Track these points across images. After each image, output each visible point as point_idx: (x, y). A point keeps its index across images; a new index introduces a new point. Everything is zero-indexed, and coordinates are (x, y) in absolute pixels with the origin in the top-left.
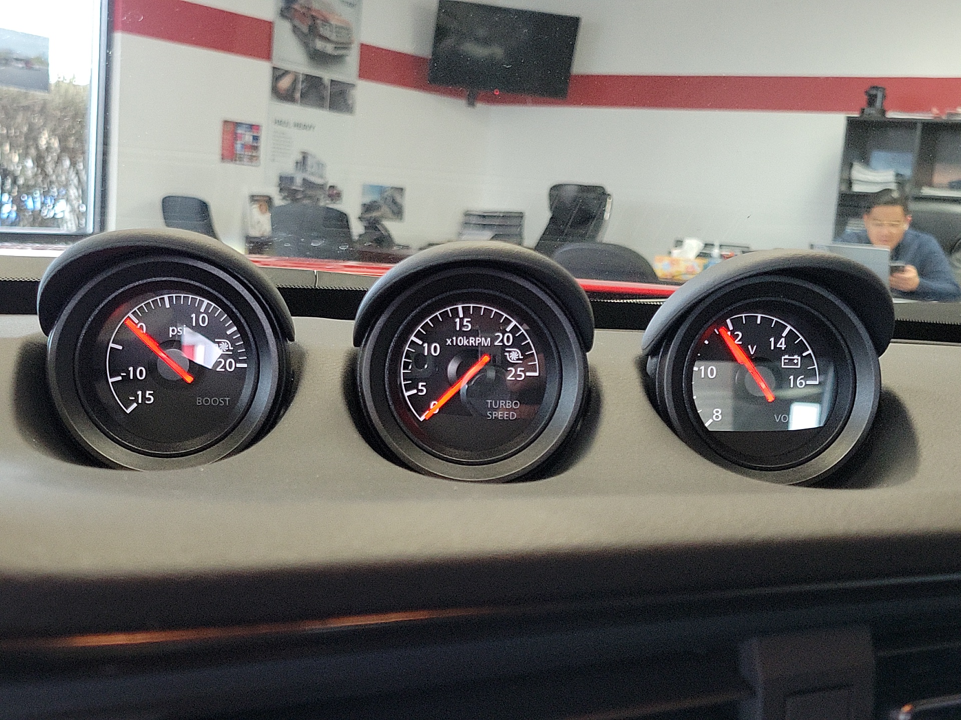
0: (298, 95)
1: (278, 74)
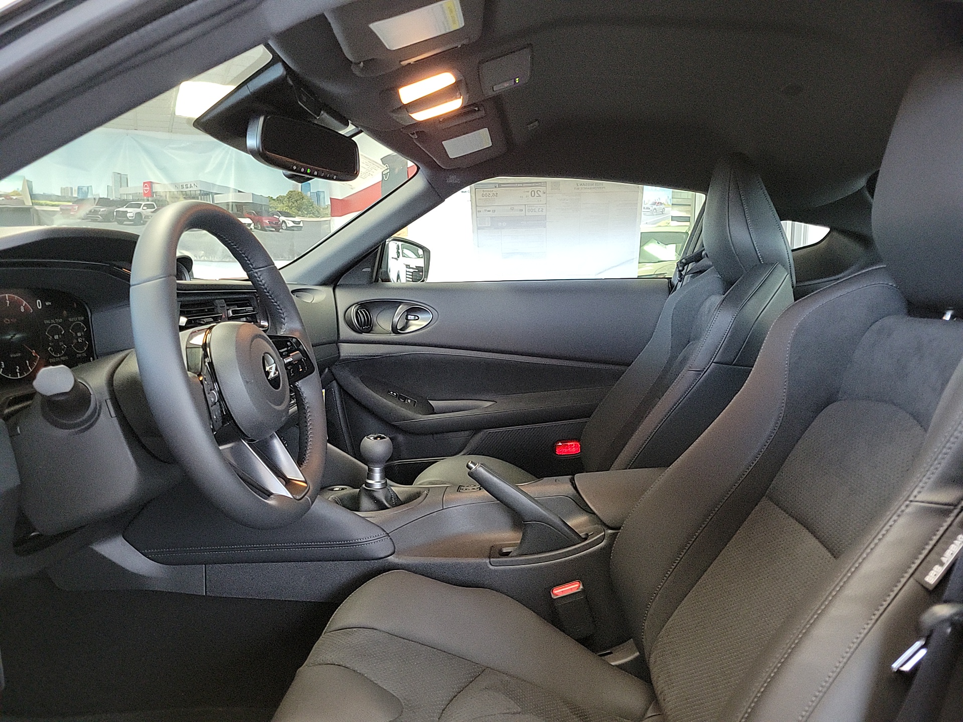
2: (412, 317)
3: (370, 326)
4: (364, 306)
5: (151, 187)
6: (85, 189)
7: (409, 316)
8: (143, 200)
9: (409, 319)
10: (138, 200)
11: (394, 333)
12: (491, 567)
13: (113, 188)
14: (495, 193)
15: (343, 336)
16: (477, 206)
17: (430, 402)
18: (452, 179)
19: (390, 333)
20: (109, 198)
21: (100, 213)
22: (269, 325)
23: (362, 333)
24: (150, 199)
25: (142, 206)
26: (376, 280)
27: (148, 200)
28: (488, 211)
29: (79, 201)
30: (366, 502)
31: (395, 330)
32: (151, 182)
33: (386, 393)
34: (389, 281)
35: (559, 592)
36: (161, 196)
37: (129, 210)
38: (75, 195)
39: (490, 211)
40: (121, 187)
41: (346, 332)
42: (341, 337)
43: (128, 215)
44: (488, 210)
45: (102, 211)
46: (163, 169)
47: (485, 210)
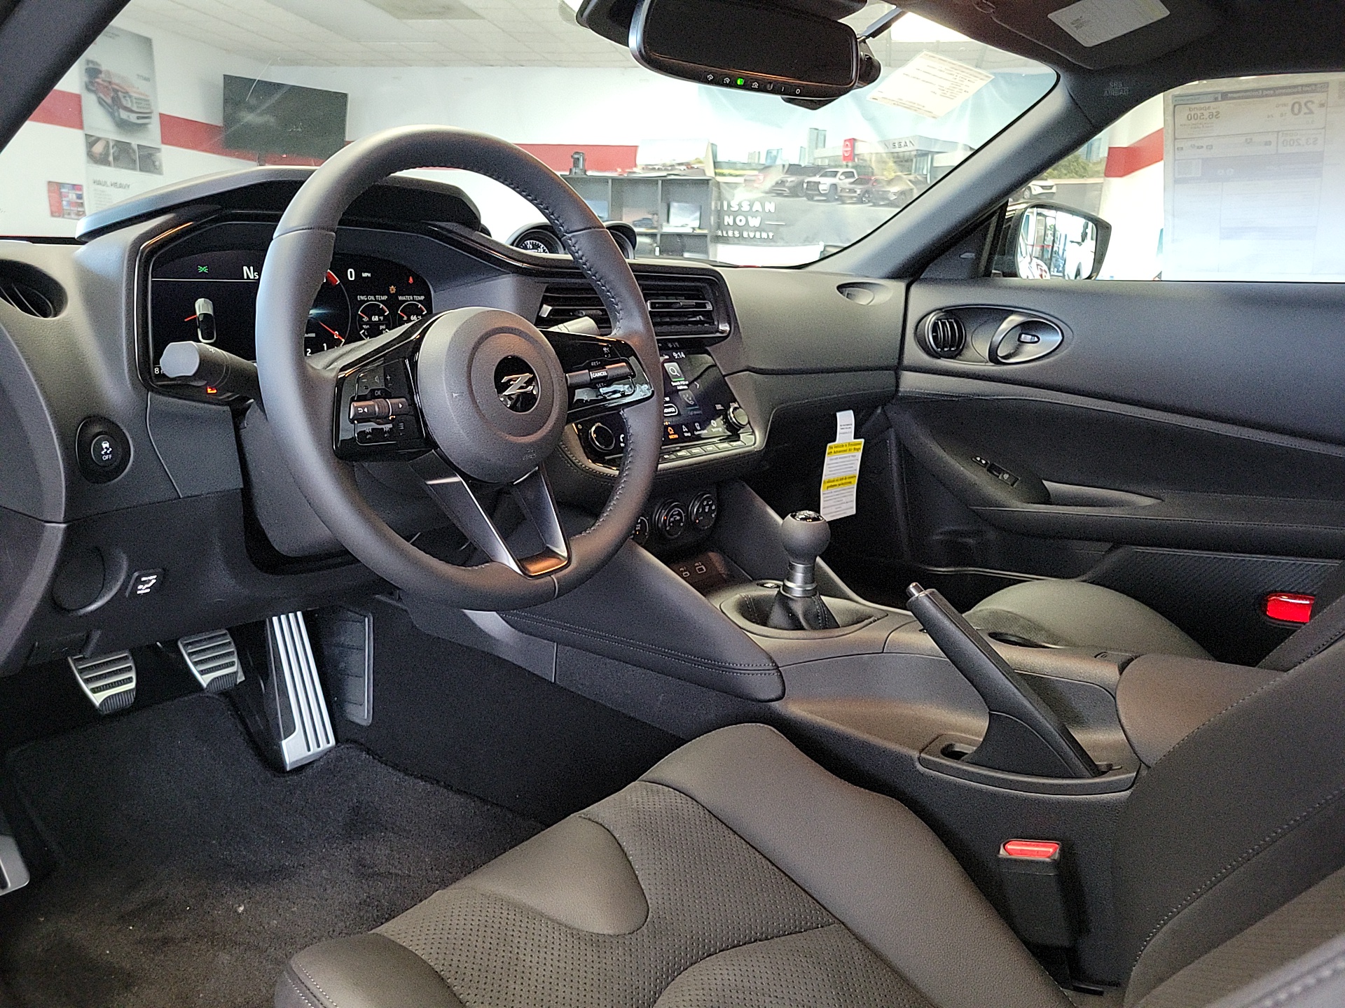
0: (111, 158)
1: (91, 141)
2: (1028, 338)
3: (958, 347)
4: (955, 314)
5: (853, 147)
6: (774, 153)
7: (1023, 336)
8: (841, 166)
9: (1022, 340)
10: (836, 166)
11: (991, 360)
12: (919, 767)
13: (807, 150)
14: (1214, 111)
15: (907, 360)
16: (1175, 139)
17: (1045, 482)
18: (1116, 88)
19: (987, 362)
20: (801, 164)
21: (787, 184)
22: (730, 331)
23: (939, 358)
24: (850, 164)
25: (839, 174)
26: (988, 274)
27: (847, 166)
28: (1198, 148)
29: (765, 168)
30: (777, 615)
31: (993, 357)
32: (854, 139)
33: (970, 458)
34: (1015, 275)
35: (1016, 849)
36: (865, 161)
37: (823, 180)
38: (763, 161)
39: (1202, 147)
40: (817, 148)
41: (913, 353)
42: (906, 362)
43: (821, 187)
44: (1197, 145)
45: (791, 182)
46: (871, 120)
47: (1192, 146)
